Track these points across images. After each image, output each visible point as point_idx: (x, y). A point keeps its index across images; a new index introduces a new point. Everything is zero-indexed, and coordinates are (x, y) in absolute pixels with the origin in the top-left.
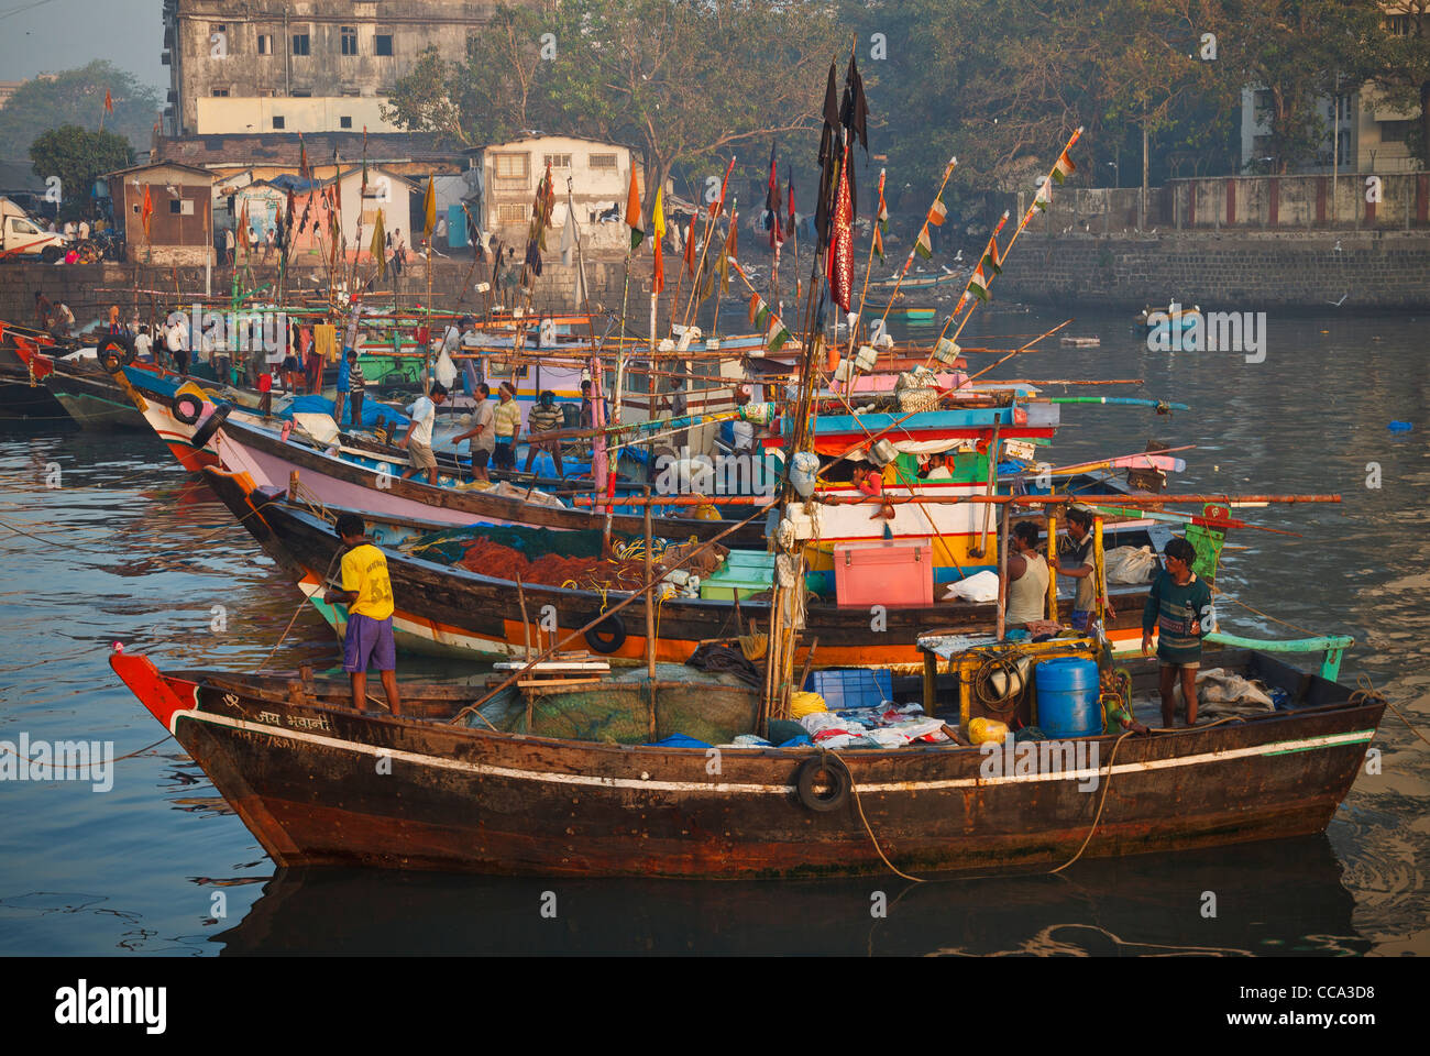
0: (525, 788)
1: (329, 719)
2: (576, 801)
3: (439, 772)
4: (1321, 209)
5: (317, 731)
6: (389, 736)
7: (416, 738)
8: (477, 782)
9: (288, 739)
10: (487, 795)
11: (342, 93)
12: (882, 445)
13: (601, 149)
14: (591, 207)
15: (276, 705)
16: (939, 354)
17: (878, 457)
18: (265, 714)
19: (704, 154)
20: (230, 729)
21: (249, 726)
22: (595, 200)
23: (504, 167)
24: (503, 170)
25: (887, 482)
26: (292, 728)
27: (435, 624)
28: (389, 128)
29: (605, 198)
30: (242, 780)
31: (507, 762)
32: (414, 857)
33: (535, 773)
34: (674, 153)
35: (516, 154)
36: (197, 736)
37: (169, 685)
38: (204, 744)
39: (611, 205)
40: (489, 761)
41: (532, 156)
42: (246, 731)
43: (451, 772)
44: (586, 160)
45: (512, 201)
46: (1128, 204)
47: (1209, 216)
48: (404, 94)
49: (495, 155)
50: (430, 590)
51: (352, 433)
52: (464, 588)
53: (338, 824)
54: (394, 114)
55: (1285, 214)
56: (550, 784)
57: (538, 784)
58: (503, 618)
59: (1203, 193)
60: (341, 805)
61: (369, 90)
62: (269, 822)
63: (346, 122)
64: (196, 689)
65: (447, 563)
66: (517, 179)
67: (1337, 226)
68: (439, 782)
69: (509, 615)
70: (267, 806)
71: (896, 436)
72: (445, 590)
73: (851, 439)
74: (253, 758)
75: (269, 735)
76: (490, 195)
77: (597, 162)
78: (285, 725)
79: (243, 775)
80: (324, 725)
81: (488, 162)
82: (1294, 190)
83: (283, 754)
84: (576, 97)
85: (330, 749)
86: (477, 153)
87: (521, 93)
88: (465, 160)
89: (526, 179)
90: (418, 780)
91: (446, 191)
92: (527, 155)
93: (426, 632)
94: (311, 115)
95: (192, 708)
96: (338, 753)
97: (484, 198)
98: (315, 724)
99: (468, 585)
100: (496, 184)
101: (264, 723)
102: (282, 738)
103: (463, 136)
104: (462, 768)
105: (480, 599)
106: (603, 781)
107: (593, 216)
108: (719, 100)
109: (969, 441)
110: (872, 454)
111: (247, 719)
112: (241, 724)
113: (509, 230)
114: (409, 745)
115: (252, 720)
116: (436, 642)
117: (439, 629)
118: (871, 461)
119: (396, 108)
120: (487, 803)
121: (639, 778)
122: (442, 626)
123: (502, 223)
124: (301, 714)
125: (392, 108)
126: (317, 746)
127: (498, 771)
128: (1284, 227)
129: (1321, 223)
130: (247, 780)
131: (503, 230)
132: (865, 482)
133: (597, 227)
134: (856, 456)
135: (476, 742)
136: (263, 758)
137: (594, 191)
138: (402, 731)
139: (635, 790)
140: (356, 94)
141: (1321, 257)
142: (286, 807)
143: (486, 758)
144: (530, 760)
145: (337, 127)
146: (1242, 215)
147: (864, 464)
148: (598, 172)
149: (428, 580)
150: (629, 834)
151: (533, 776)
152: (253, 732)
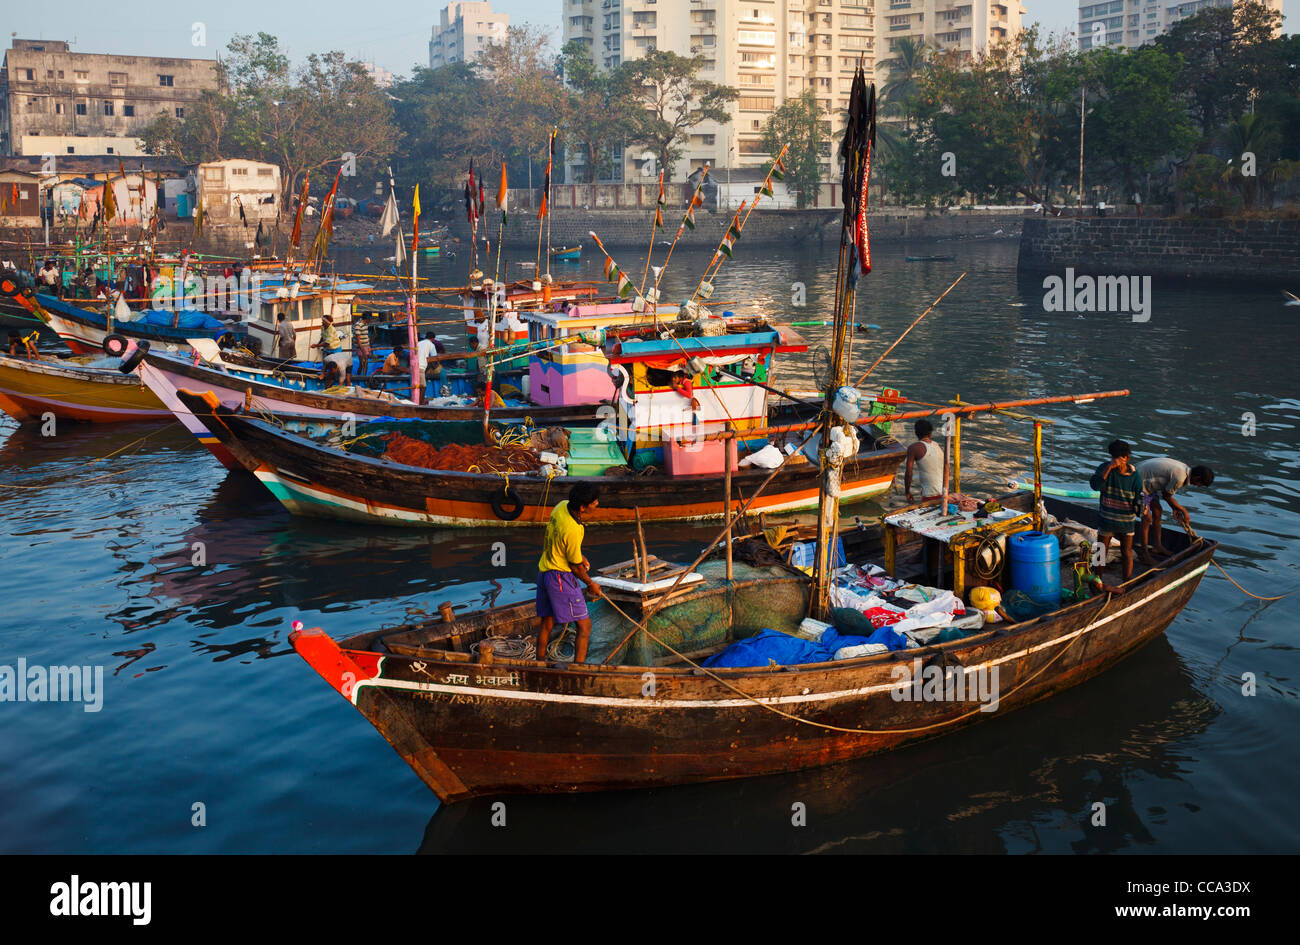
0: (700, 715)
1: (521, 675)
2: (743, 720)
3: (622, 711)
4: (617, 199)
5: (506, 687)
6: (579, 685)
7: (606, 685)
8: (657, 716)
9: (473, 696)
10: (664, 725)
11: (106, 135)
12: (696, 361)
13: (264, 166)
14: (259, 196)
15: (466, 668)
16: (702, 293)
17: (693, 368)
18: (453, 676)
19: (315, 170)
20: (412, 692)
21: (434, 687)
22: (261, 192)
23: (210, 175)
24: (210, 176)
25: (694, 385)
26: (480, 686)
27: (370, 501)
28: (140, 153)
29: (267, 192)
30: (418, 735)
31: (689, 695)
32: (581, 784)
33: (712, 702)
34: (299, 168)
35: (217, 168)
36: (377, 703)
37: (352, 658)
38: (384, 708)
39: (270, 195)
40: (672, 697)
41: (226, 169)
42: (429, 692)
43: (633, 710)
44: (256, 172)
45: (214, 192)
46: (522, 196)
47: (563, 202)
48: (149, 135)
49: (205, 168)
50: (368, 478)
51: (229, 351)
52: (396, 477)
53: (512, 764)
54: (144, 146)
55: (600, 202)
56: (722, 709)
57: (713, 710)
58: (426, 496)
59: (559, 192)
60: (518, 747)
61: (121, 134)
62: (441, 769)
63: (110, 150)
64: (382, 659)
65: (377, 456)
66: (218, 181)
67: (624, 208)
68: (620, 719)
69: (431, 495)
70: (439, 755)
71: (704, 353)
72: (380, 478)
73: (672, 357)
74: (432, 715)
75: (453, 694)
76: (202, 190)
77: (262, 172)
78: (472, 683)
79: (420, 731)
80: (514, 681)
81: (201, 172)
82: (603, 191)
83: (463, 712)
84: (247, 139)
85: (516, 701)
86: (194, 167)
87: (216, 137)
88: (185, 171)
89: (222, 180)
90: (600, 719)
91: (174, 187)
92: (223, 168)
93: (362, 507)
94: (90, 146)
95: (373, 676)
96: (523, 704)
97: (199, 191)
98: (505, 681)
99: (400, 474)
100: (205, 183)
101: (451, 684)
102: (466, 695)
103: (184, 159)
104: (646, 705)
105: (408, 483)
106: (770, 700)
107: (260, 201)
108: (326, 141)
109: (752, 356)
110: (688, 367)
111: (432, 681)
112: (424, 687)
113: (213, 208)
114: (597, 691)
115: (438, 682)
116: (370, 514)
117: (372, 505)
118: (685, 371)
119: (145, 143)
120: (663, 731)
121: (801, 694)
122: (376, 503)
123: (209, 204)
124: (492, 673)
125: (142, 143)
126: (502, 700)
127: (679, 704)
128: (598, 208)
129: (618, 206)
130: (423, 734)
131: (210, 208)
132: (680, 386)
133: (262, 206)
134: (674, 368)
135: (664, 683)
136: (443, 715)
137: (260, 188)
138: (593, 679)
139: (795, 704)
140: (114, 136)
141: (620, 222)
142: (460, 755)
143: (670, 694)
144: (710, 692)
145: (105, 153)
146: (579, 202)
147: (680, 373)
148: (262, 178)
149: (367, 471)
150: (784, 740)
151: (710, 704)
152: (436, 693)
